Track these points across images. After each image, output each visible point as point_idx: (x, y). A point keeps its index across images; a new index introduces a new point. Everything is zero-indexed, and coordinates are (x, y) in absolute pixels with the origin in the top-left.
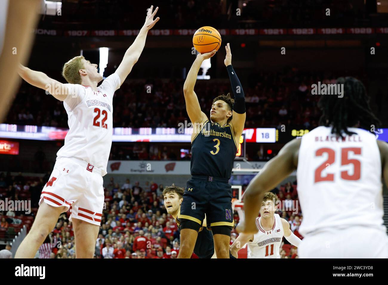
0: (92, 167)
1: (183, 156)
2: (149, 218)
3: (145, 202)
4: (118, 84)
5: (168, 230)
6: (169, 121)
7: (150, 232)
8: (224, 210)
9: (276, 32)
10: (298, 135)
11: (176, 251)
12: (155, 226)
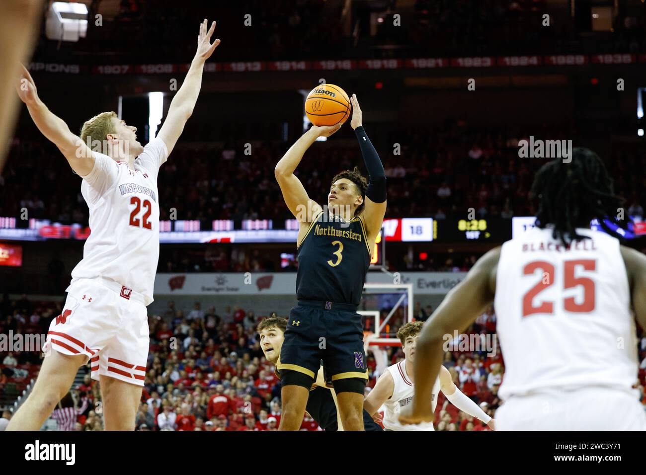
0: (129, 291)
1: (284, 264)
2: (232, 365)
3: (226, 340)
4: (164, 155)
5: (262, 384)
6: (263, 209)
7: (234, 387)
8: (351, 353)
9: (431, 63)
10: (468, 228)
11: (276, 417)
12: (241, 378)
